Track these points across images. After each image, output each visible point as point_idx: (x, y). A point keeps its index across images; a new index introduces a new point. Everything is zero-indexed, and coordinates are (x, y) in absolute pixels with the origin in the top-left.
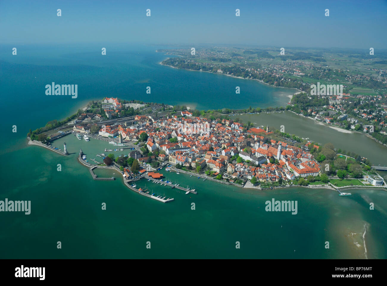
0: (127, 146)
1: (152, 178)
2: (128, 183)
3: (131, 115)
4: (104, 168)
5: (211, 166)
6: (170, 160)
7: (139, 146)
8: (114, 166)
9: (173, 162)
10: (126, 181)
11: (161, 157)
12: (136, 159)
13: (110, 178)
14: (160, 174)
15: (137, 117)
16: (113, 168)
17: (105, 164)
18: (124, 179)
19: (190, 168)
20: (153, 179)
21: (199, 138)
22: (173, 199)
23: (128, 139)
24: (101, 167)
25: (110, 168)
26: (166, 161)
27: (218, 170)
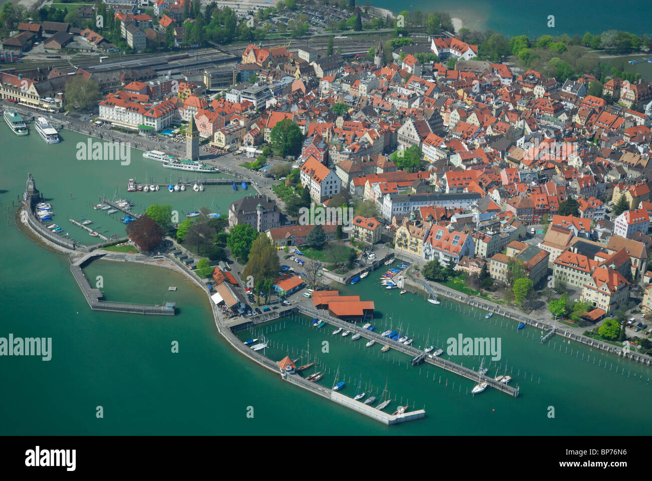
0: (218, 172)
1: (332, 314)
2: (234, 330)
3: (225, 43)
4: (129, 260)
5: (570, 278)
6: (400, 245)
7: (269, 176)
8: (172, 255)
9: (413, 252)
10: (223, 324)
11: (360, 230)
12: (258, 229)
13: (156, 307)
14: (362, 300)
15: (252, 53)
16: (168, 262)
17: (133, 243)
18: (217, 313)
19: (484, 281)
20: (334, 321)
21: (516, 157)
22: (422, 411)
23: (222, 145)
24: (116, 257)
25: (155, 264)
26: (382, 247)
27: (604, 298)
